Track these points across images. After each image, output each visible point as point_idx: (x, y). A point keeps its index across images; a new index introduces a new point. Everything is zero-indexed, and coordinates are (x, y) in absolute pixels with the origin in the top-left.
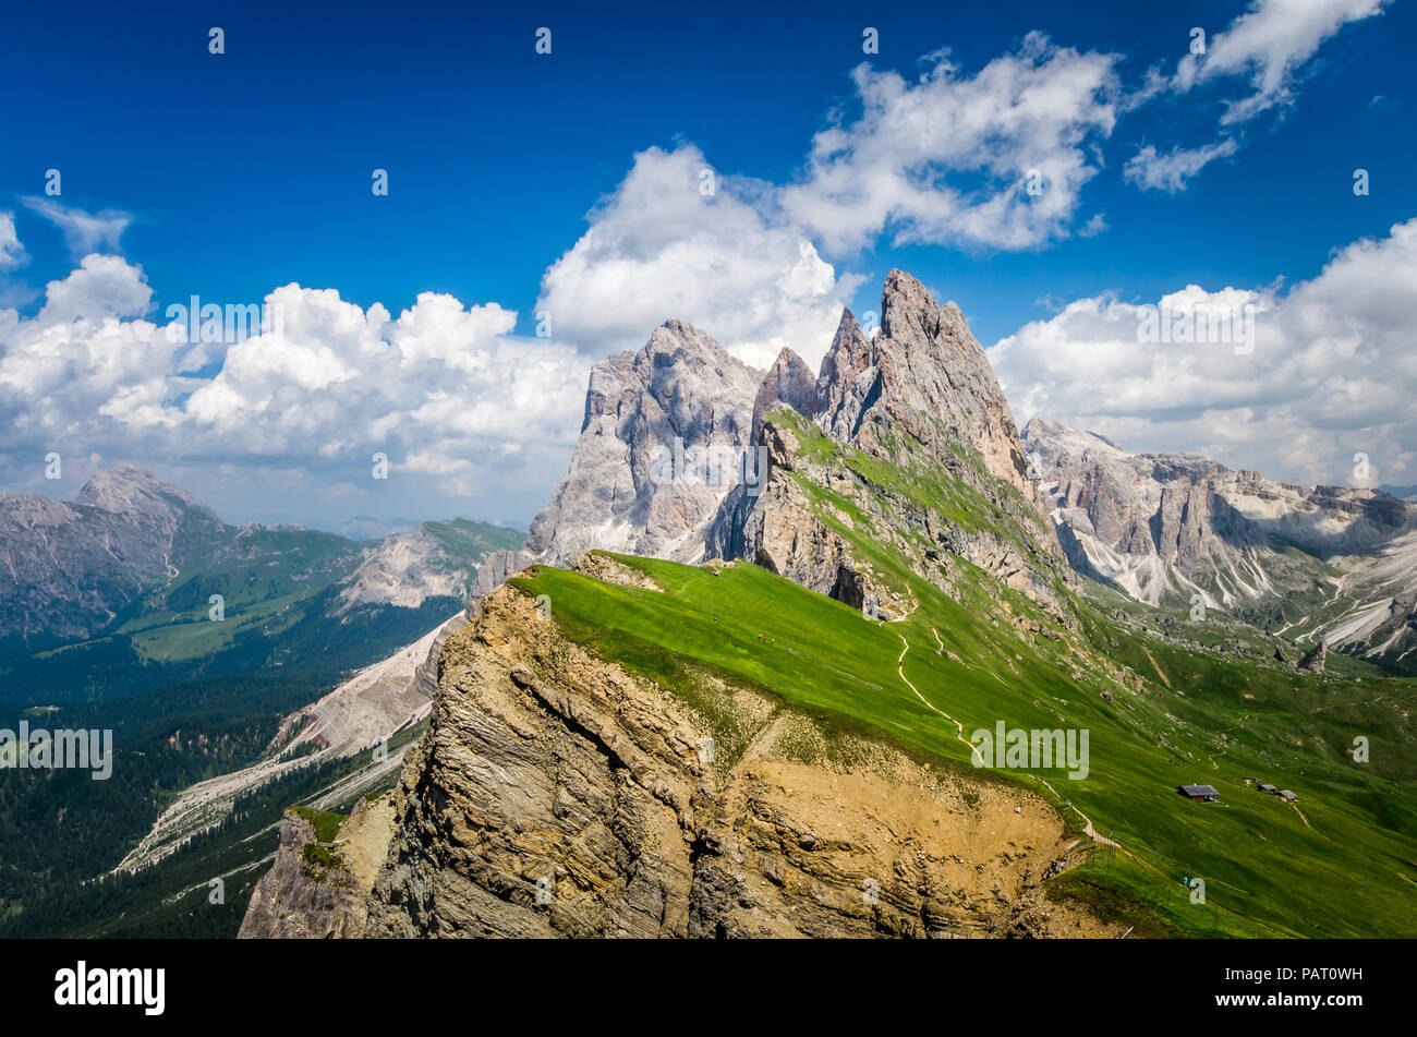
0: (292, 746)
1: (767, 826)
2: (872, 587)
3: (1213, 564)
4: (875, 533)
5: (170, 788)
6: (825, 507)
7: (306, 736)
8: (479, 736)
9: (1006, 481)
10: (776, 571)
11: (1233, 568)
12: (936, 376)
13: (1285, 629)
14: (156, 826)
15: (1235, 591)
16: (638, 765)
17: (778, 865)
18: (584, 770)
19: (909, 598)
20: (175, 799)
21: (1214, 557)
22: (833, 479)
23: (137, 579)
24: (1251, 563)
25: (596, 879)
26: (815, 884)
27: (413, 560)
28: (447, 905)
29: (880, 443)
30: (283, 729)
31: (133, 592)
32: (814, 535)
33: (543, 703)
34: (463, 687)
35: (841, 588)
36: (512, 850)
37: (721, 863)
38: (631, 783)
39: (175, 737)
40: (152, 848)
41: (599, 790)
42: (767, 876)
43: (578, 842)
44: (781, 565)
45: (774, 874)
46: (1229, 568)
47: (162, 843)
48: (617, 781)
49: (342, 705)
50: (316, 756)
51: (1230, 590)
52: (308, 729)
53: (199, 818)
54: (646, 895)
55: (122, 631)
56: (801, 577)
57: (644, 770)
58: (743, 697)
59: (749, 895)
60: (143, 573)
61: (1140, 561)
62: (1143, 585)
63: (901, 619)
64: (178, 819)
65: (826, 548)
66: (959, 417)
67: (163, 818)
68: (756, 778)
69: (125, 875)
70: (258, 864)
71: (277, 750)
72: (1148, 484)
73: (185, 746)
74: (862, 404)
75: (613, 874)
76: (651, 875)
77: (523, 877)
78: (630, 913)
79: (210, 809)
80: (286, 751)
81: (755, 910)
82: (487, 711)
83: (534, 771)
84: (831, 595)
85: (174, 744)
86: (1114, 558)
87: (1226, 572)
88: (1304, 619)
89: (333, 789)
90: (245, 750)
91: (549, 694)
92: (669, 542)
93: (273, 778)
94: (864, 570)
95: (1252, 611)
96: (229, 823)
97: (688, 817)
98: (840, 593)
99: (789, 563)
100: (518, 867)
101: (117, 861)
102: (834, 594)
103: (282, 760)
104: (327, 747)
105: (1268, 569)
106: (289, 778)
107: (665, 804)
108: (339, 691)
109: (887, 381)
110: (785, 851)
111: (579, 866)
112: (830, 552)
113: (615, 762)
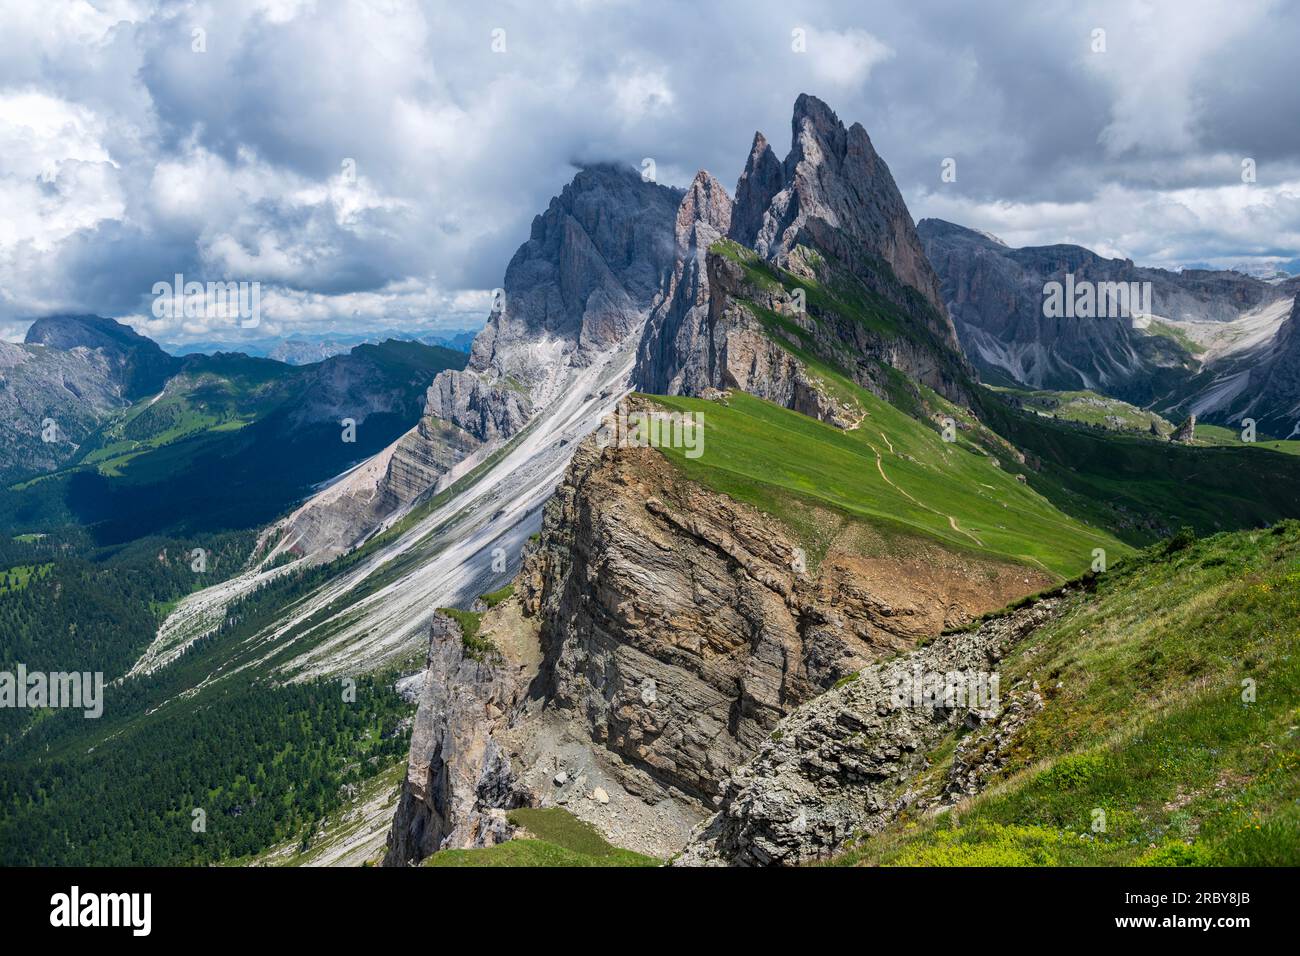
0: (271, 557)
1: (857, 602)
2: (826, 399)
3: (1090, 347)
4: (819, 351)
5: (164, 600)
6: (776, 331)
7: (281, 548)
8: (635, 551)
9: (911, 287)
10: (739, 388)
11: (1108, 350)
12: (846, 194)
13: (1154, 403)
14: (159, 633)
15: (1110, 371)
16: (753, 565)
17: (867, 628)
18: (712, 571)
19: (856, 407)
20: (171, 610)
21: (1091, 340)
22: (775, 303)
23: (95, 412)
24: (1123, 345)
25: (728, 644)
26: (893, 638)
27: (354, 381)
28: (627, 669)
29: (807, 264)
30: (260, 543)
31: (91, 424)
32: (770, 357)
33: (672, 524)
34: (617, 517)
35: (797, 401)
36: (670, 628)
37: (828, 628)
38: (749, 578)
39: (163, 554)
40: (158, 653)
41: (724, 583)
42: (860, 635)
43: (714, 620)
44: (742, 381)
45: (864, 632)
46: (1104, 349)
47: (167, 648)
48: (737, 578)
49: (312, 518)
50: (294, 565)
51: (1105, 370)
52: (284, 540)
53: (197, 625)
54: (772, 653)
55: (88, 460)
56: (761, 394)
57: (758, 568)
58: (818, 513)
59: (851, 648)
60: (99, 406)
61: (1024, 349)
62: (1027, 369)
63: (855, 426)
64: (177, 627)
65: (782, 367)
66: (869, 232)
67: (164, 626)
68: (842, 570)
69: (142, 677)
70: (261, 661)
71: (257, 562)
72: (1031, 275)
73: (173, 561)
74: (779, 223)
75: (741, 641)
76: (773, 639)
77: (678, 646)
78: (761, 666)
79: (205, 616)
80: (266, 561)
81: (857, 659)
82: (636, 533)
83: (673, 573)
84: (788, 407)
85: (164, 561)
86: (1000, 346)
87: (1101, 353)
88: (1171, 393)
89: (318, 592)
90: (228, 563)
91: (677, 517)
92: (601, 355)
93: (260, 587)
94: (816, 384)
95: (1126, 387)
96: (225, 629)
97: (793, 598)
98: (797, 405)
99: (750, 382)
100: (674, 641)
101: (130, 665)
102: (791, 405)
103: (264, 570)
104: (303, 556)
105: (1139, 349)
106: (274, 585)
107: (774, 591)
108: (307, 506)
109: (803, 202)
110: (870, 617)
111: (716, 637)
112: (785, 371)
113: (733, 565)
